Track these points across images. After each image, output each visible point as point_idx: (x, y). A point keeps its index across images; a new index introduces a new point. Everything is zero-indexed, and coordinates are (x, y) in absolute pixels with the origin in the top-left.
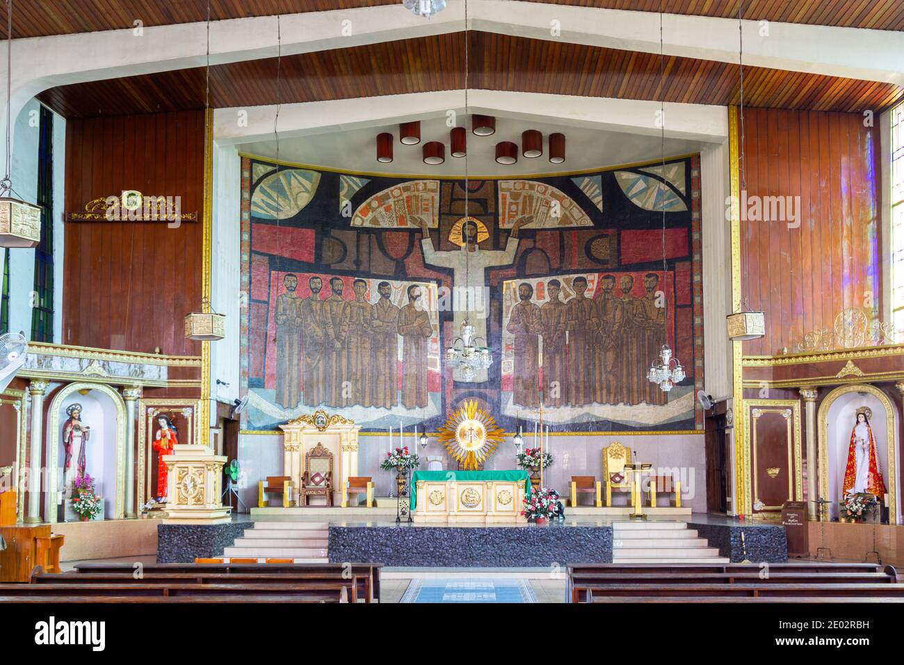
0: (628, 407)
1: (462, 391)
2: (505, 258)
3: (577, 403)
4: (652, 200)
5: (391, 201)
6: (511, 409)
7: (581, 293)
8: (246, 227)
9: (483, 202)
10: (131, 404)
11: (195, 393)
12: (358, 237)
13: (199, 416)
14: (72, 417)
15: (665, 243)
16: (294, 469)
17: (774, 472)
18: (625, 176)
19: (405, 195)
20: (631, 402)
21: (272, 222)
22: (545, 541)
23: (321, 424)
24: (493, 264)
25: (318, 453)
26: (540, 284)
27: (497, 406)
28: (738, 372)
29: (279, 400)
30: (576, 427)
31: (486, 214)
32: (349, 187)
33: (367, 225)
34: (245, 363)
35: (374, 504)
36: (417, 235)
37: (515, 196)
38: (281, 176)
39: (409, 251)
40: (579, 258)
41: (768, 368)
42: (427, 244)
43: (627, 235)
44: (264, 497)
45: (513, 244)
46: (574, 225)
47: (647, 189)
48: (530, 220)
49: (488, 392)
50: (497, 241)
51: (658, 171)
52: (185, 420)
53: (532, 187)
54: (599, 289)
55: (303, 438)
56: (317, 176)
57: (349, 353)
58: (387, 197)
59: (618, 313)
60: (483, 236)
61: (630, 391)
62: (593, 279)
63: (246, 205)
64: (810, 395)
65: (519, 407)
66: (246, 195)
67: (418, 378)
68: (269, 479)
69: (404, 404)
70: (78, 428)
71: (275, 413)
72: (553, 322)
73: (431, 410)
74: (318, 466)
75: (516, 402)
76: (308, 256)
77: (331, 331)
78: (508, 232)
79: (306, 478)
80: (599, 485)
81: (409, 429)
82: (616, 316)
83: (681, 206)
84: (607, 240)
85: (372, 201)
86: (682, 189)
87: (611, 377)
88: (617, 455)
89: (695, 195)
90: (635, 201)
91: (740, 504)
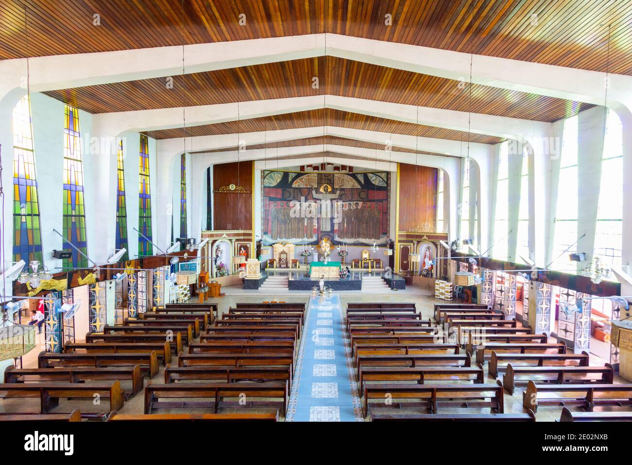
0: (369, 240)
1: (324, 234)
2: (336, 196)
3: (355, 238)
4: (377, 182)
5: (303, 180)
6: (337, 239)
7: (357, 206)
8: (263, 189)
9: (329, 180)
10: (233, 243)
11: (250, 240)
12: (294, 191)
13: (252, 246)
14: (218, 247)
15: (380, 195)
16: (277, 258)
17: (405, 262)
18: (370, 175)
19: (308, 178)
20: (370, 238)
21: (270, 187)
22: (344, 284)
23: (284, 244)
24: (332, 198)
25: (283, 252)
26: (346, 204)
27: (333, 238)
28: (397, 236)
29: (272, 237)
30: (355, 244)
31: (331, 184)
32: (291, 177)
33: (297, 187)
34: (263, 228)
35: (299, 267)
36: (311, 189)
37: (339, 178)
38: (272, 174)
39: (309, 194)
40: (356, 197)
41: (405, 235)
42: (314, 192)
43: (370, 192)
44: (268, 265)
45: (338, 192)
46: (355, 188)
47: (376, 179)
48: (343, 185)
49: (330, 234)
50: (334, 191)
51: (379, 174)
52: (248, 247)
53: (344, 176)
54: (362, 206)
55: (279, 248)
56: (282, 173)
57: (291, 223)
58: (302, 178)
59: (367, 213)
60: (330, 190)
61: (370, 235)
62: (360, 203)
63: (262, 183)
64: (415, 242)
65: (339, 238)
66: (263, 180)
67: (311, 230)
68: (270, 260)
69: (307, 237)
70: (220, 251)
71: (271, 241)
72: (349, 215)
73: (314, 239)
74: (284, 256)
75: (338, 237)
76: (280, 196)
77: (286, 218)
78: (337, 189)
79: (280, 260)
80: (360, 262)
81: (308, 244)
82: (366, 214)
83: (385, 185)
84: (364, 193)
85: (298, 180)
86: (386, 180)
87: (365, 231)
88: (366, 253)
89: (389, 182)
90: (373, 182)
91: (396, 270)
